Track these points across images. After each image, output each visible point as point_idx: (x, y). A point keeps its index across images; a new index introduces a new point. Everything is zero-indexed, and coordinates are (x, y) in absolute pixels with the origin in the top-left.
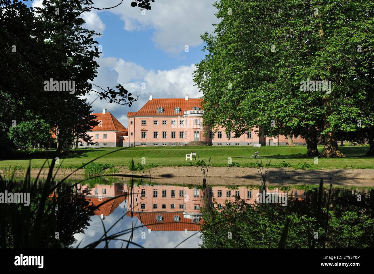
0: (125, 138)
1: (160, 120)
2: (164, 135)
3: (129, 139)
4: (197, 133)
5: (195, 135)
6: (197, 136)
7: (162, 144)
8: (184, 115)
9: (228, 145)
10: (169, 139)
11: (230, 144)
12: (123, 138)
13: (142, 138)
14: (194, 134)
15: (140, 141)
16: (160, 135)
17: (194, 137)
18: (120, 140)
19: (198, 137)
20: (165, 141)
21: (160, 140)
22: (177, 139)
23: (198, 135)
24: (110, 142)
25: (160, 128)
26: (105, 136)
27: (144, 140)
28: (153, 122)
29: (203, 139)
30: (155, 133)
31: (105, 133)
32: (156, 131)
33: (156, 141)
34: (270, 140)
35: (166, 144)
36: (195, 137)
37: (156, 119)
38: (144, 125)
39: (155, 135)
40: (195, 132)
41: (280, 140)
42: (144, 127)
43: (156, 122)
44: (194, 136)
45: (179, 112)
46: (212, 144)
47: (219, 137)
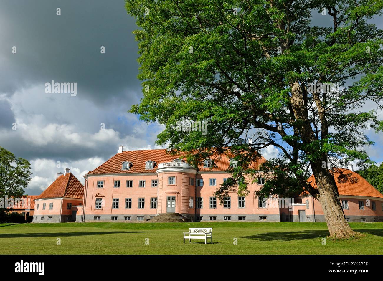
0: (80, 208)
1: (123, 180)
2: (129, 205)
3: (84, 210)
4: (171, 198)
5: (169, 203)
6: (171, 205)
7: (123, 218)
8: (157, 171)
9: (226, 219)
10: (135, 211)
11: (229, 218)
12: (77, 208)
13: (97, 209)
14: (167, 202)
15: (92, 214)
16: (122, 203)
17: (167, 206)
18: (73, 211)
19: (173, 206)
20: (129, 212)
21: (122, 211)
22: (148, 211)
23: (173, 203)
24: (56, 214)
25: (123, 193)
26: (51, 205)
27: (98, 212)
28: (112, 184)
29: (182, 209)
30: (115, 200)
31: (51, 201)
32: (116, 197)
33: (116, 212)
34: (299, 211)
35: (129, 219)
36: (169, 206)
37: (117, 178)
38: (100, 188)
39: (116, 205)
40: (169, 198)
41: (317, 212)
42: (101, 191)
43: (117, 184)
44: (167, 204)
45: (152, 167)
46: (201, 219)
47: (211, 206)
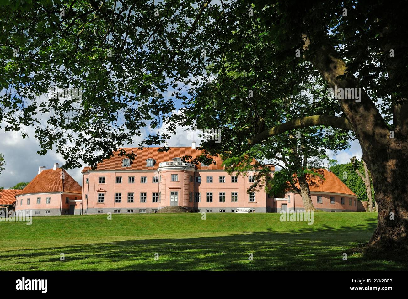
0: (78, 202)
1: (125, 176)
2: (131, 198)
3: (82, 204)
4: (174, 193)
5: (173, 197)
6: (175, 199)
7: (126, 211)
8: (159, 169)
9: (221, 211)
10: (137, 204)
11: (224, 211)
12: (75, 202)
13: (99, 203)
14: (171, 197)
15: (95, 207)
16: (124, 198)
17: (171, 200)
18: (71, 205)
19: (176, 200)
20: (131, 206)
21: (124, 205)
22: (149, 204)
23: (176, 197)
24: (55, 208)
25: (125, 188)
26: (49, 200)
27: (101, 206)
28: (114, 180)
29: (183, 203)
30: (117, 195)
31: (49, 195)
32: (118, 192)
33: (118, 206)
34: (282, 205)
35: (132, 211)
36: (172, 200)
37: (119, 175)
38: (102, 183)
39: (118, 198)
40: (172, 193)
41: (297, 205)
42: (102, 186)
43: (119, 180)
44: (171, 199)
45: (152, 164)
46: (199, 211)
47: (208, 201)
